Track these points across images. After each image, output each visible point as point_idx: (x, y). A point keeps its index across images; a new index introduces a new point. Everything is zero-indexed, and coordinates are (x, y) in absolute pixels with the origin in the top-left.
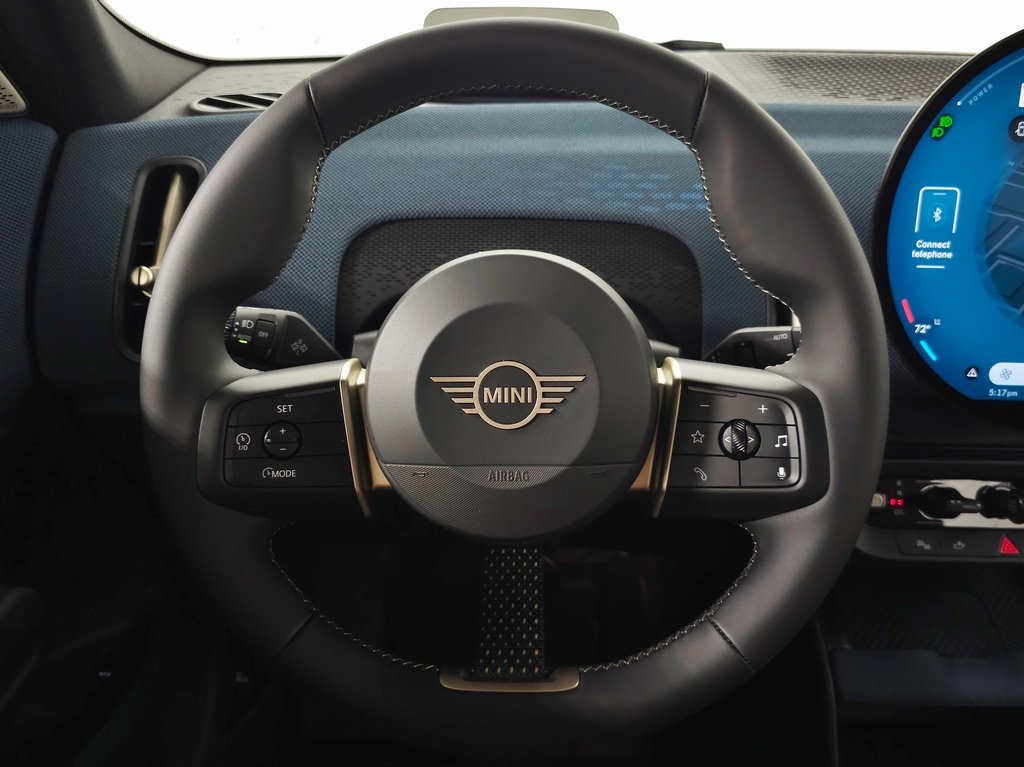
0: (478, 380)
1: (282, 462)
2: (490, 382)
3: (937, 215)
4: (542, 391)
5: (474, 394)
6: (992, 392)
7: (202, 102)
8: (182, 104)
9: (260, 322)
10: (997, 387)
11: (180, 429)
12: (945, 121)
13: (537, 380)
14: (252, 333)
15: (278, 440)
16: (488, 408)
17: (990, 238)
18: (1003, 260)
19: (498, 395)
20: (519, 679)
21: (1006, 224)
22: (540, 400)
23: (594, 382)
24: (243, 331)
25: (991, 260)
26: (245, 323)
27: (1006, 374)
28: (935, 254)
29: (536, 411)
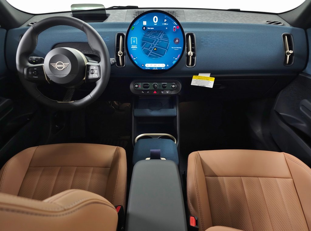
1: (35, 76)
2: (58, 64)
3: (134, 42)
5: (56, 66)
6: (146, 68)
7: (31, 24)
8: (28, 24)
9: (36, 59)
10: (147, 67)
11: (22, 71)
12: (133, 27)
13: (64, 64)
14: (35, 60)
15: (35, 73)
16: (58, 67)
18: (144, 48)
19: (59, 66)
20: (67, 101)
21: (144, 43)
22: (64, 66)
23: (70, 64)
24: (34, 60)
25: (143, 48)
26: (34, 59)
27: (148, 65)
28: (135, 48)
29: (64, 68)
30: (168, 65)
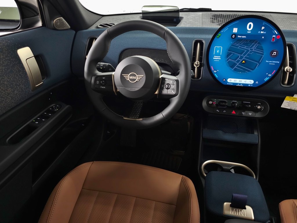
0: (129, 75)
1: (103, 86)
2: (130, 75)
3: (218, 51)
4: (138, 78)
5: (128, 77)
6: (228, 83)
7: (99, 25)
8: (96, 25)
9: (104, 65)
10: (229, 83)
11: (89, 80)
12: (219, 35)
13: (137, 76)
14: (103, 67)
15: (103, 83)
16: (130, 79)
17: (228, 56)
18: (230, 60)
19: (131, 78)
21: (231, 53)
22: (137, 78)
24: (101, 66)
25: (228, 60)
26: (101, 65)
27: (230, 80)
28: (217, 58)
29: (137, 80)
30: (257, 82)
